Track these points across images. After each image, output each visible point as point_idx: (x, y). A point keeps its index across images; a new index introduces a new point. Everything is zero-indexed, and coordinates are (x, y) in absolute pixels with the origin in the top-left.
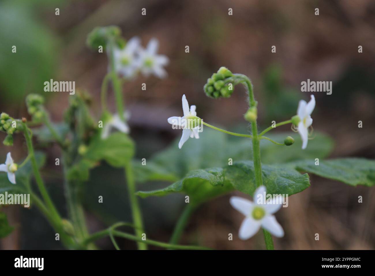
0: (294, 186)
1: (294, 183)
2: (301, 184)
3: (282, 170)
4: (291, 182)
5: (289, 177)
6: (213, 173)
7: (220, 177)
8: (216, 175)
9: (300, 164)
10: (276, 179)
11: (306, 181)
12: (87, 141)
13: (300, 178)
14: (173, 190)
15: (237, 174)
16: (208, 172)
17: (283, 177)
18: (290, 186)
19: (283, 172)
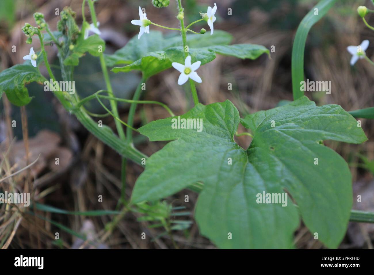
0: (207, 58)
1: (207, 56)
2: (211, 57)
3: (199, 50)
4: (205, 56)
5: (204, 54)
6: (159, 54)
7: (163, 56)
8: (160, 55)
9: (210, 48)
10: (196, 55)
11: (214, 55)
12: (74, 42)
13: (210, 54)
14: (135, 65)
15: (172, 55)
16: (156, 53)
17: (200, 54)
18: (204, 58)
19: (200, 52)
